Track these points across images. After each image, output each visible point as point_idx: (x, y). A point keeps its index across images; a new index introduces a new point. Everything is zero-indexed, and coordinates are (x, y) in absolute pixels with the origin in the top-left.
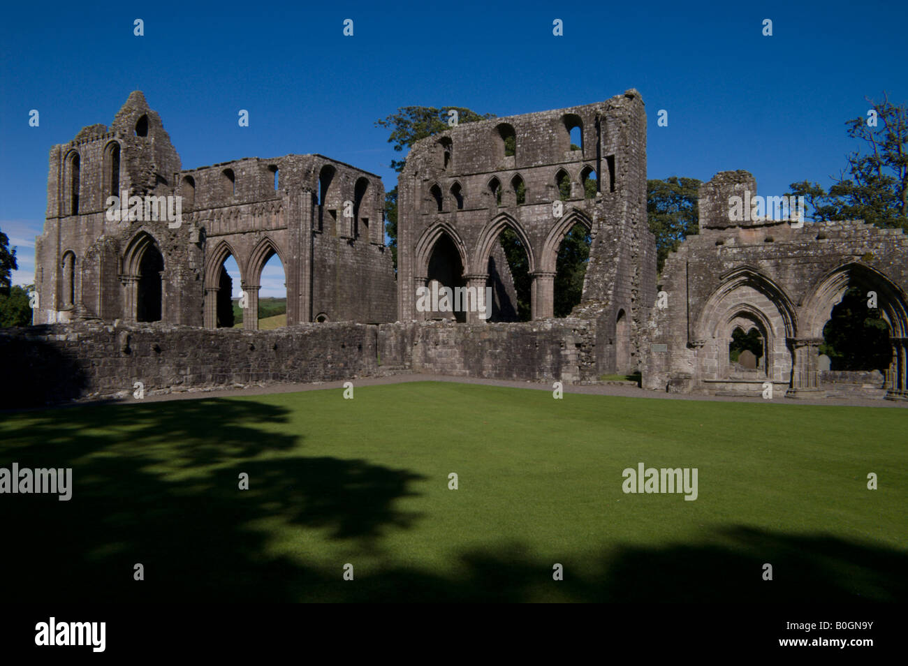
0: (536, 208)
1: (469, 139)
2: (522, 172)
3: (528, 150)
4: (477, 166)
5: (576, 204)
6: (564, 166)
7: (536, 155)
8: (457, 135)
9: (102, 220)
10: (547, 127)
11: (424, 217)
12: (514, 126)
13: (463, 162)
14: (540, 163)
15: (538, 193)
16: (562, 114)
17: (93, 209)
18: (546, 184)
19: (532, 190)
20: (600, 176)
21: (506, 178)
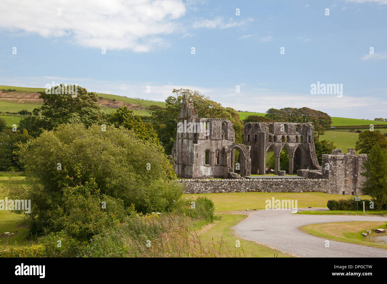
3: (290, 131)
10: (294, 126)
12: (288, 125)
14: (293, 134)
15: (292, 140)
17: (218, 139)
18: (294, 138)
20: (307, 139)
21: (286, 136)
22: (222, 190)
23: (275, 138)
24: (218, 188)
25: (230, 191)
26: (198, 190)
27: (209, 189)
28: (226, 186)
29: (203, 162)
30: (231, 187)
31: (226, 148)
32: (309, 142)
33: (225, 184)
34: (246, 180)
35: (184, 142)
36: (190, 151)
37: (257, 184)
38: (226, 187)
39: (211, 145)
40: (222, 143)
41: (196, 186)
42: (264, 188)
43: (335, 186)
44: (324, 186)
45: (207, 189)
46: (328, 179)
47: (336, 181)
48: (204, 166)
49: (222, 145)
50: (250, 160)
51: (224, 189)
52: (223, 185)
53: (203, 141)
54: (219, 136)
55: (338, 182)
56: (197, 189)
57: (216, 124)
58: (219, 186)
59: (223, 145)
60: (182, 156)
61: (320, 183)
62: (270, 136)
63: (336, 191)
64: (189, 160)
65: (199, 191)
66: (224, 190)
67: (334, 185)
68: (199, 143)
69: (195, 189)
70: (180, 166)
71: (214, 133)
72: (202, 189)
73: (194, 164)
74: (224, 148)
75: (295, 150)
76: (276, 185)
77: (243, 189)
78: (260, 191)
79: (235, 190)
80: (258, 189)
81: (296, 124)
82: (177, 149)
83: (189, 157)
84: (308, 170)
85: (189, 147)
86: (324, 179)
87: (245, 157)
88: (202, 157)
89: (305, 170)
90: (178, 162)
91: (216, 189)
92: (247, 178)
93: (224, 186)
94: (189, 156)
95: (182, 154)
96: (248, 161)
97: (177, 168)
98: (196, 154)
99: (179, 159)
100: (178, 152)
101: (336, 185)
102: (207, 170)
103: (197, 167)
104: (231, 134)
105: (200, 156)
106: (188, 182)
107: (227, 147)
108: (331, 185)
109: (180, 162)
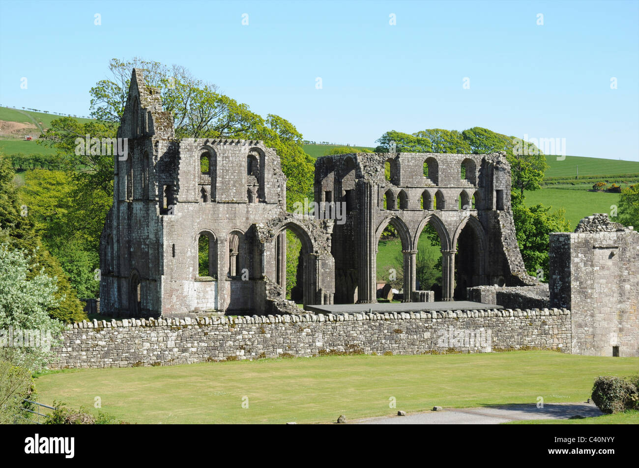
0: (451, 213)
1: (411, 164)
2: (442, 190)
3: (445, 177)
4: (415, 182)
5: (472, 212)
6: (466, 189)
7: (450, 180)
8: (403, 160)
9: (246, 209)
10: (456, 164)
11: (382, 212)
12: (437, 160)
13: (407, 178)
14: (452, 185)
15: (451, 204)
16: (465, 158)
17: (235, 199)
18: (456, 199)
19: (448, 201)
20: (492, 200)
21: (433, 192)
22: (238, 353)
23: (403, 197)
24: (221, 345)
25: (263, 355)
26: (155, 353)
27: (194, 350)
28: (249, 340)
29: (192, 269)
30: (265, 341)
31: (260, 228)
32: (497, 208)
33: (244, 332)
34: (315, 317)
35: (134, 211)
36: (152, 236)
37: (350, 329)
38: (249, 343)
39: (216, 220)
40: (248, 212)
41: (148, 341)
42: (370, 342)
43: (591, 330)
44: (556, 332)
45: (185, 350)
46: (569, 308)
47: (592, 316)
48: (196, 280)
49: (247, 219)
50: (331, 261)
51: (242, 348)
52: (240, 337)
53: (191, 207)
54: (238, 193)
55: (598, 317)
56: (153, 350)
57: (227, 157)
58: (225, 339)
59: (252, 217)
60: (130, 253)
61: (544, 323)
62: (389, 194)
63: (594, 346)
64: (150, 265)
65: (158, 357)
66: (243, 351)
67: (586, 325)
68: (180, 214)
69: (145, 352)
70: (124, 283)
71: (222, 183)
72: (171, 350)
73: (162, 276)
74: (253, 229)
75: (459, 231)
76: (409, 331)
77: (303, 348)
78: (358, 352)
79: (280, 351)
80: (353, 346)
81: (460, 158)
82: (115, 232)
83: (150, 257)
84: (496, 286)
85: (148, 226)
86: (556, 310)
87: (317, 252)
88: (189, 254)
89: (488, 287)
90: (119, 272)
91: (215, 348)
92: (317, 312)
93: (244, 339)
94: (150, 252)
95: (130, 247)
96: (324, 265)
97: (116, 290)
98: (168, 246)
99: (122, 262)
100: (118, 241)
101: (593, 327)
102: (205, 292)
103: (175, 285)
104: (274, 186)
105: (184, 253)
106: (121, 329)
107: (262, 225)
108: (580, 326)
109: (124, 272)
